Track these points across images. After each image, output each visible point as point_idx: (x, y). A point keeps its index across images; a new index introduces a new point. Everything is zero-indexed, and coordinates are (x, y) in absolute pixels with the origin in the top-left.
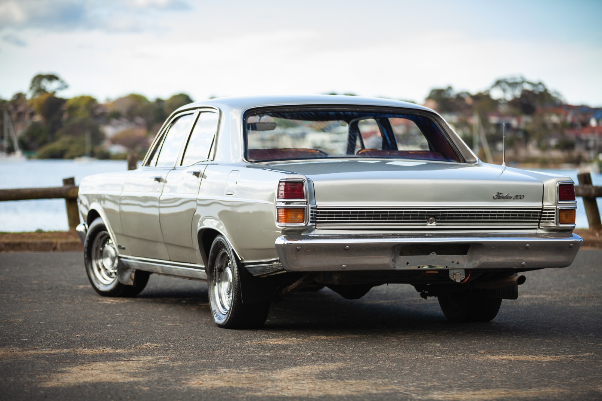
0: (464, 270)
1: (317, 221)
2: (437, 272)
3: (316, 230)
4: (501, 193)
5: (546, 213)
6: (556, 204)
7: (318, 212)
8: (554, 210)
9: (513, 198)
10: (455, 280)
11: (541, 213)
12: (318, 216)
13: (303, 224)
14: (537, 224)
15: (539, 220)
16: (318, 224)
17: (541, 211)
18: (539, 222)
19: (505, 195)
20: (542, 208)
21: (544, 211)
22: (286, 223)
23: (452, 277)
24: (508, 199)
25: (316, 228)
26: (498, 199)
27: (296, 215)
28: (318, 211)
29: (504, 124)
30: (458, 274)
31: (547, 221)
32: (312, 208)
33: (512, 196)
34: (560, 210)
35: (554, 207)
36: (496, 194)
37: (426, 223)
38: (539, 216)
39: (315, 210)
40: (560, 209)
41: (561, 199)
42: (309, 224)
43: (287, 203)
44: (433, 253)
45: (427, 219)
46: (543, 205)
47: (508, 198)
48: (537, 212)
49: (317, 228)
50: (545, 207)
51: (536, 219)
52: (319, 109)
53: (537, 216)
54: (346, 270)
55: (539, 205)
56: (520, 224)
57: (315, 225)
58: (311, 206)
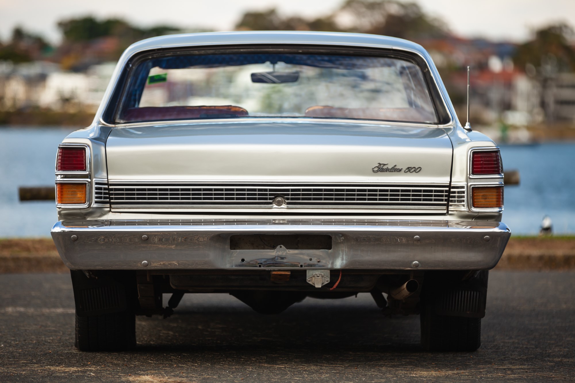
0: (329, 271)
1: (112, 201)
2: (289, 273)
3: (111, 213)
4: (384, 165)
5: (454, 192)
6: (468, 179)
7: (112, 190)
8: (463, 187)
9: (403, 171)
10: (314, 284)
11: (449, 192)
12: (112, 194)
13: (85, 206)
14: (445, 207)
15: (446, 202)
16: (113, 206)
17: (447, 189)
18: (448, 205)
19: (390, 167)
20: (448, 185)
21: (452, 190)
22: (61, 204)
23: (309, 281)
24: (396, 173)
25: (110, 211)
26: (379, 173)
27: (74, 193)
28: (110, 187)
29: (468, 67)
30: (317, 276)
31: (456, 203)
32: (97, 184)
33: (402, 169)
34: (473, 188)
35: (464, 184)
36: (377, 165)
37: (271, 205)
38: (446, 196)
39: (106, 186)
40: (473, 186)
41: (474, 172)
42: (94, 205)
43: (66, 176)
44: (281, 247)
45: (270, 199)
46: (451, 182)
47: (395, 170)
48: (442, 191)
49: (112, 210)
50: (453, 184)
51: (442, 200)
52: (242, 50)
53: (442, 196)
54: (149, 268)
55: (445, 180)
56: (417, 208)
57: (109, 206)
58: (95, 180)
